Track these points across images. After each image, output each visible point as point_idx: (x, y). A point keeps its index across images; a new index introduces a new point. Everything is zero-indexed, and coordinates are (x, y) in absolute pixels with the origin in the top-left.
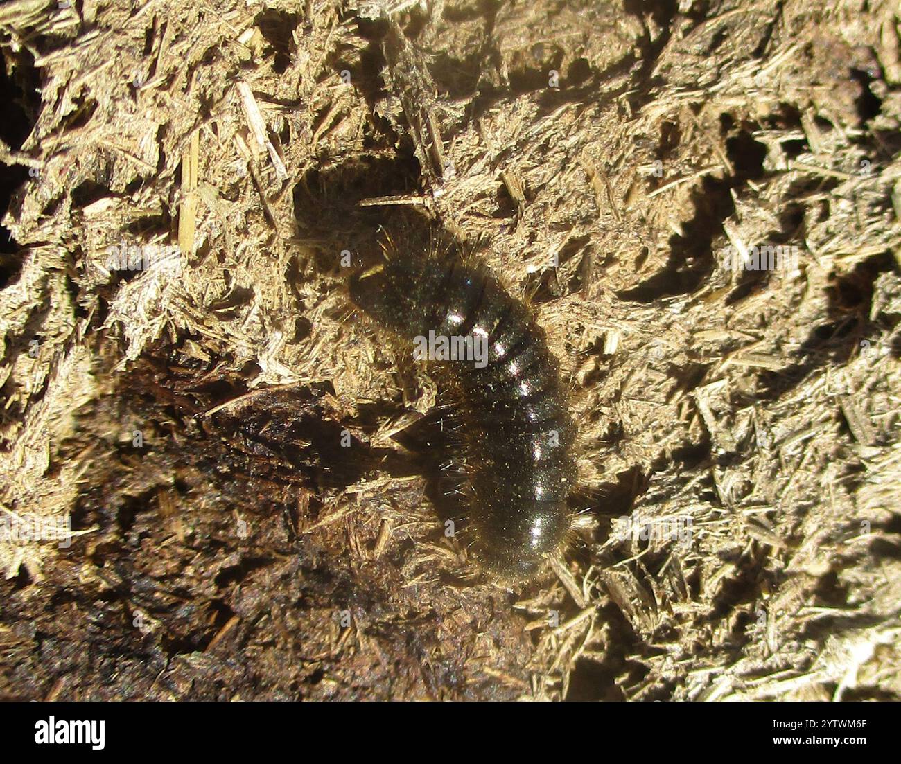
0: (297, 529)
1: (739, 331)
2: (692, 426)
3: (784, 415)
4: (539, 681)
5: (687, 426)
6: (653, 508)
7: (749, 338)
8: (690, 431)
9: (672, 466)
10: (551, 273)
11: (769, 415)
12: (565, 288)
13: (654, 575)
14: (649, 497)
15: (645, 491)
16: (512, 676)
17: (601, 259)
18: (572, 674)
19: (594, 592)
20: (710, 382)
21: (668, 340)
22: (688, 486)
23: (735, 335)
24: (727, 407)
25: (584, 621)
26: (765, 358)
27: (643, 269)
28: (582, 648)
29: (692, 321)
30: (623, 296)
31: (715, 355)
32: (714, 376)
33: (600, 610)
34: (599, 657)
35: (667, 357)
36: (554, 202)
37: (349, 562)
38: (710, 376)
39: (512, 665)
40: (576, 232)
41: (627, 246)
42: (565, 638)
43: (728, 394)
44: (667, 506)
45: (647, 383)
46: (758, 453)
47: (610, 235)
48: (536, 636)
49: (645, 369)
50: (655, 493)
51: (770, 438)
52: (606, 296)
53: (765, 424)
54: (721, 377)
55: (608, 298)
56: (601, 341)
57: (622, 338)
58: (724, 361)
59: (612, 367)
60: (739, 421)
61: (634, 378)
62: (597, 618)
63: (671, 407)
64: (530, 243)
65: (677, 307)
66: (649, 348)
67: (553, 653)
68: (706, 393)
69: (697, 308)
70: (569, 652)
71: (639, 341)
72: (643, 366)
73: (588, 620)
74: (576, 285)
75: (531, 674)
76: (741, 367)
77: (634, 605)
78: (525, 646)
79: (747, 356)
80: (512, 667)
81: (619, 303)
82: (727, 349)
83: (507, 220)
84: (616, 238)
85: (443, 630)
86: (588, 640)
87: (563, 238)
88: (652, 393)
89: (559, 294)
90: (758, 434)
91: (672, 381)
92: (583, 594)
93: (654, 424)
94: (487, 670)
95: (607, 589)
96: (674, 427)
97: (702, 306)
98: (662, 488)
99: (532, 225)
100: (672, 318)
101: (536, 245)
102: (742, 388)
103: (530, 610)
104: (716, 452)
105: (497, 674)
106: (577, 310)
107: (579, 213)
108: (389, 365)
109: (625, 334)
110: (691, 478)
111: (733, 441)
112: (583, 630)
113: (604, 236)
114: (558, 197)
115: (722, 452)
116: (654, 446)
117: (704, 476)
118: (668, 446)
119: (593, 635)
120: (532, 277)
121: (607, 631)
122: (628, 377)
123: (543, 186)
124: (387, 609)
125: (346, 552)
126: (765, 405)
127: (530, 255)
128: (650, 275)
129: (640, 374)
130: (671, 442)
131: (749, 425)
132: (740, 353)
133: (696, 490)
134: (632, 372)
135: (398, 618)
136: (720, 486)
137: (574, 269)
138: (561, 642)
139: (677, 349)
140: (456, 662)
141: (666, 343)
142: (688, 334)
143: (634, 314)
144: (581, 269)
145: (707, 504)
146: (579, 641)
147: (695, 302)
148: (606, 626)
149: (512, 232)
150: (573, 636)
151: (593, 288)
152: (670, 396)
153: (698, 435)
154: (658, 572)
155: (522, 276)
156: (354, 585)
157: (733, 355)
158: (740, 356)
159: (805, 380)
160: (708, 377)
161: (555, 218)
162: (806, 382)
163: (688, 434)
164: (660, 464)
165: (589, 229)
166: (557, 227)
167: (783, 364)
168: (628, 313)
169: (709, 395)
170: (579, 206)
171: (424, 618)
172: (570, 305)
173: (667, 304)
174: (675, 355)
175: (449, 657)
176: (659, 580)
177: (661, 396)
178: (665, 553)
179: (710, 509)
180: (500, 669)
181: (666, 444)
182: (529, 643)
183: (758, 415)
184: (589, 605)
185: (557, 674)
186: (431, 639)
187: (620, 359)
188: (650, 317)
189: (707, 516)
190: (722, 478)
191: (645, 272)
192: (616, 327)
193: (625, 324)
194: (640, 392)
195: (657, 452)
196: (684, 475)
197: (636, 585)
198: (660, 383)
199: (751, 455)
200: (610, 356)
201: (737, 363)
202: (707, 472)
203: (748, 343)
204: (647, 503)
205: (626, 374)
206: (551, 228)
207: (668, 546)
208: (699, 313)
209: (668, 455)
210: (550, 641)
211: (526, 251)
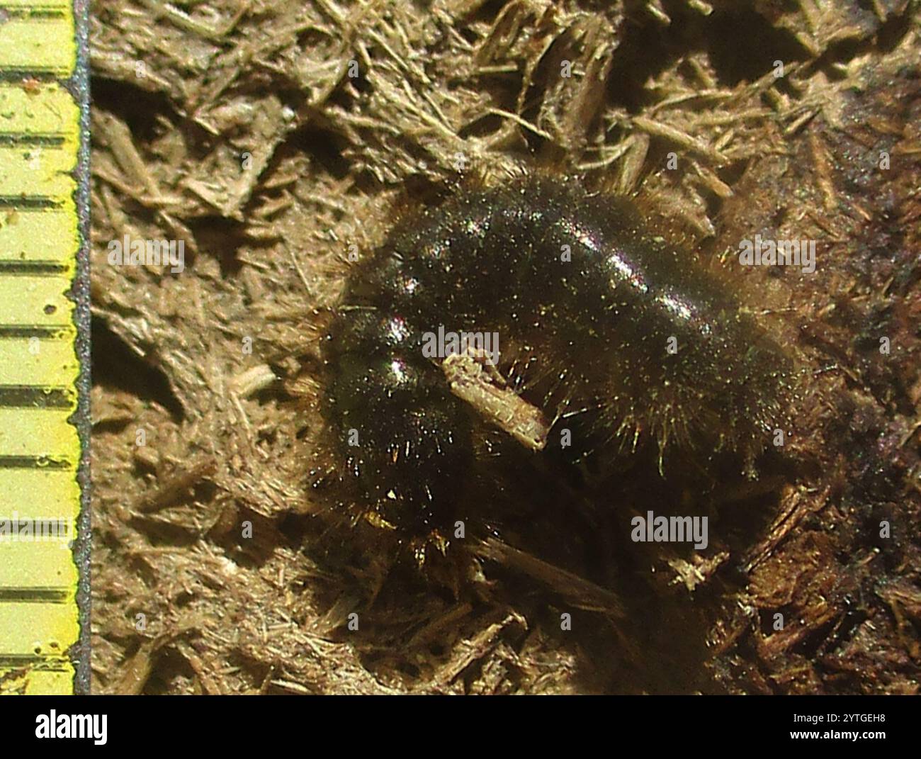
0: (833, 621)
1: (109, 216)
2: (286, 179)
3: (174, 66)
4: (791, 119)
5: (291, 187)
6: (432, 147)
7: (108, 196)
8: (296, 177)
9: (359, 165)
10: (214, 536)
11: (189, 88)
12: (220, 501)
13: (520, 73)
14: (422, 165)
15: (421, 176)
16: (812, 161)
17: (148, 481)
18: (752, 80)
19: (613, 138)
20: (205, 203)
21: (193, 304)
22: (367, 121)
23: (119, 217)
24: (221, 153)
25: (663, 120)
26: (118, 152)
27: (125, 413)
28: (704, 93)
29: (144, 291)
30: (177, 413)
31: (164, 225)
32: (193, 203)
33: (634, 110)
34: (700, 61)
35: (219, 288)
36: (118, 605)
37: (821, 513)
38: (196, 209)
39: (798, 173)
40: (138, 544)
41: (108, 460)
42: (708, 127)
43: (204, 165)
44: (415, 130)
45: (274, 287)
46: (249, 62)
47: (107, 495)
48: (733, 172)
49: (255, 306)
50: (411, 160)
51: (219, 61)
52: (193, 437)
53: (206, 83)
54: (189, 193)
55: (194, 433)
56: (261, 396)
57: (237, 368)
58: (163, 206)
59: (284, 352)
60: (228, 121)
61: (277, 311)
62: (648, 105)
63: (283, 231)
64: (196, 596)
65: (139, 328)
66: (224, 322)
67: (742, 128)
68: (225, 196)
69: (119, 298)
70: (726, 108)
71: (226, 343)
72: (254, 312)
73: (659, 116)
74: (203, 489)
75: (789, 138)
76: (154, 175)
77: (584, 69)
78: (758, 175)
79: (134, 179)
80: (800, 170)
81: (191, 410)
82: (143, 214)
83: (186, 652)
84: (106, 484)
85: (818, 308)
86: (686, 94)
87: (155, 556)
88: (281, 270)
89: (232, 502)
90: (226, 82)
91: (245, 255)
92: (628, 151)
93: (321, 235)
94: (831, 202)
95: (593, 124)
96: (305, 203)
97: (112, 294)
98: (397, 156)
99: (168, 613)
100: (157, 321)
101: (191, 586)
102: (183, 151)
103: (703, 208)
104: (294, 120)
105: (826, 185)
106: (237, 463)
107: (110, 561)
108: (506, 663)
109: (229, 369)
110: (353, 126)
111: (263, 108)
112: (678, 112)
113: (116, 501)
114: (108, 606)
115: (288, 113)
116: (351, 210)
117: (337, 111)
118: (336, 192)
119: (675, 92)
120: (240, 560)
121: (656, 78)
122: (282, 320)
123: (109, 637)
124: (849, 409)
125: (807, 526)
126: (181, 103)
127: (210, 584)
128: (126, 399)
129: (267, 306)
130: (328, 192)
131: (225, 104)
132: (135, 191)
133: (365, 106)
134: (274, 319)
135: (850, 384)
136: (333, 79)
137: (187, 509)
138: (718, 130)
139: (197, 283)
140: (852, 255)
141: (200, 305)
142: (165, 283)
143: (190, 378)
144: (178, 497)
145: (372, 76)
146: (698, 105)
147: (114, 307)
148: (652, 85)
149: (195, 633)
150: (696, 119)
151: (191, 464)
152: (267, 243)
153: (292, 162)
154: (511, 72)
155: (247, 576)
156: (852, 481)
157: (144, 199)
158: (141, 189)
159: (105, 76)
160: (202, 211)
161: (139, 587)
162: (104, 71)
163: (302, 177)
164: (366, 183)
165: (119, 529)
166: (150, 576)
167: (107, 121)
168: (196, 388)
169: (224, 189)
170: (100, 566)
171: (819, 348)
172: (238, 476)
173: (143, 344)
174: (207, 278)
175: (851, 270)
176: (521, 62)
177: (276, 254)
178: (481, 83)
179: (375, 67)
180: (816, 184)
181: (336, 198)
182: (750, 173)
183: (201, 102)
184: (637, 130)
185: (768, 102)
186: (844, 314)
187: (265, 350)
188: (178, 353)
189: (385, 64)
190: (320, 85)
191: (128, 408)
192: (227, 389)
193: (213, 381)
194: (291, 288)
195: (357, 199)
196: (356, 140)
197: (553, 88)
198: (260, 269)
199: (259, 68)
200: (275, 369)
201: (154, 187)
202: (329, 110)
203: (116, 191)
204: (431, 160)
205: (280, 326)
206: (155, 582)
207: (469, 85)
208: (124, 291)
209: (349, 182)
210: (727, 146)
211: (210, 593)
